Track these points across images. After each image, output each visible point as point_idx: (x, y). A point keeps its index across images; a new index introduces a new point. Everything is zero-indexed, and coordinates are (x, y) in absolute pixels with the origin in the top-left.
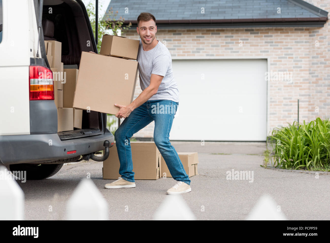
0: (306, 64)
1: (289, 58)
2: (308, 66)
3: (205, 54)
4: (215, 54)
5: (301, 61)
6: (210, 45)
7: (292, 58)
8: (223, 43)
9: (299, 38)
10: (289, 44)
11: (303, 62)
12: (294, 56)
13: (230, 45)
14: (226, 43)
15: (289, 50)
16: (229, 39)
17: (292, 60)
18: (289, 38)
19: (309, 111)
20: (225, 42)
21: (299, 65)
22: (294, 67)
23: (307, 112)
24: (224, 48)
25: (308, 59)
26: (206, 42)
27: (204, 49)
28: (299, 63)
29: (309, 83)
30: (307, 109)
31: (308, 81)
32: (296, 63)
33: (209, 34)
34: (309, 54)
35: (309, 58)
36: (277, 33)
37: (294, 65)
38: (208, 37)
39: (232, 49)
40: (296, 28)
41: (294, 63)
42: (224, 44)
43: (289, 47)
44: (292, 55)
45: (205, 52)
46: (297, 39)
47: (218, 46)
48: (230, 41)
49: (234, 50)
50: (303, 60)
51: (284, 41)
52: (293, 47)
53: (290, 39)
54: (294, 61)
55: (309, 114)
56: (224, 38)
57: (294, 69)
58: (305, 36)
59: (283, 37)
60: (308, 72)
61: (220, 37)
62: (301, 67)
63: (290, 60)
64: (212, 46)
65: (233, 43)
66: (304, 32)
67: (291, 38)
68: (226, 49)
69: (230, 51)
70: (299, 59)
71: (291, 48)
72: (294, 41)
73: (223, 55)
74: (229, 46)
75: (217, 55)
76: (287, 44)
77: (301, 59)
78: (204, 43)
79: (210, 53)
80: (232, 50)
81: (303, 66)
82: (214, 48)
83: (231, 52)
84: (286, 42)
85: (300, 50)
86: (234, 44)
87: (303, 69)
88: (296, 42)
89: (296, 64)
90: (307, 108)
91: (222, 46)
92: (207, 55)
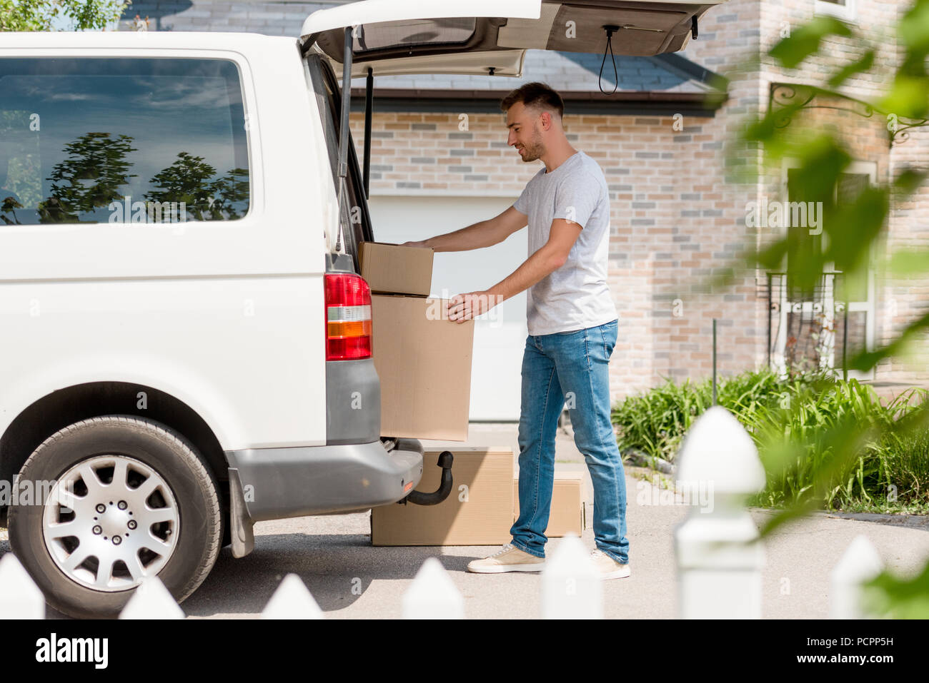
0: (664, 215)
1: (622, 197)
2: (670, 218)
3: (394, 182)
4: (422, 182)
5: (653, 206)
6: (409, 157)
7: (630, 197)
8: (443, 152)
9: (646, 144)
10: (621, 160)
11: (657, 209)
12: (634, 192)
13: (463, 158)
14: (453, 153)
15: (622, 176)
16: (462, 141)
17: (630, 202)
18: (620, 143)
19: (673, 338)
20: (449, 149)
21: (648, 217)
22: (634, 222)
23: (667, 343)
24: (447, 166)
25: (669, 202)
26: (397, 148)
27: (391, 168)
28: (647, 211)
29: (674, 264)
30: (668, 335)
31: (669, 260)
32: (639, 210)
33: (407, 127)
34: (671, 189)
35: (672, 197)
36: (590, 128)
37: (634, 217)
38: (403, 135)
39: (469, 169)
40: (639, 117)
41: (634, 210)
42: (448, 156)
43: (621, 166)
44: (630, 188)
45: (394, 177)
46: (642, 147)
47: (430, 161)
48: (462, 148)
49: (473, 173)
50: (657, 202)
51: (608, 151)
52: (631, 168)
53: (624, 147)
54: (635, 205)
55: (671, 347)
56: (447, 140)
57: (634, 227)
58: (663, 138)
59: (606, 141)
60: (670, 236)
61: (436, 136)
62: (651, 222)
63: (624, 201)
64: (414, 160)
65: (471, 153)
66: (660, 129)
67: (626, 143)
68: (451, 169)
69: (462, 174)
70: (646, 201)
71: (626, 172)
72: (634, 152)
73: (444, 186)
74: (459, 161)
75: (428, 186)
76: (616, 159)
77: (651, 201)
78: (390, 152)
79: (409, 180)
80: (468, 174)
81: (657, 219)
82: (421, 166)
83: (466, 178)
84: (613, 155)
85: (649, 177)
86: (475, 156)
87: (656, 226)
88: (638, 155)
89: (638, 214)
90: (667, 330)
91: (441, 161)
92: (401, 185)
